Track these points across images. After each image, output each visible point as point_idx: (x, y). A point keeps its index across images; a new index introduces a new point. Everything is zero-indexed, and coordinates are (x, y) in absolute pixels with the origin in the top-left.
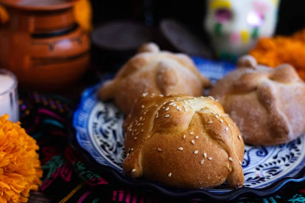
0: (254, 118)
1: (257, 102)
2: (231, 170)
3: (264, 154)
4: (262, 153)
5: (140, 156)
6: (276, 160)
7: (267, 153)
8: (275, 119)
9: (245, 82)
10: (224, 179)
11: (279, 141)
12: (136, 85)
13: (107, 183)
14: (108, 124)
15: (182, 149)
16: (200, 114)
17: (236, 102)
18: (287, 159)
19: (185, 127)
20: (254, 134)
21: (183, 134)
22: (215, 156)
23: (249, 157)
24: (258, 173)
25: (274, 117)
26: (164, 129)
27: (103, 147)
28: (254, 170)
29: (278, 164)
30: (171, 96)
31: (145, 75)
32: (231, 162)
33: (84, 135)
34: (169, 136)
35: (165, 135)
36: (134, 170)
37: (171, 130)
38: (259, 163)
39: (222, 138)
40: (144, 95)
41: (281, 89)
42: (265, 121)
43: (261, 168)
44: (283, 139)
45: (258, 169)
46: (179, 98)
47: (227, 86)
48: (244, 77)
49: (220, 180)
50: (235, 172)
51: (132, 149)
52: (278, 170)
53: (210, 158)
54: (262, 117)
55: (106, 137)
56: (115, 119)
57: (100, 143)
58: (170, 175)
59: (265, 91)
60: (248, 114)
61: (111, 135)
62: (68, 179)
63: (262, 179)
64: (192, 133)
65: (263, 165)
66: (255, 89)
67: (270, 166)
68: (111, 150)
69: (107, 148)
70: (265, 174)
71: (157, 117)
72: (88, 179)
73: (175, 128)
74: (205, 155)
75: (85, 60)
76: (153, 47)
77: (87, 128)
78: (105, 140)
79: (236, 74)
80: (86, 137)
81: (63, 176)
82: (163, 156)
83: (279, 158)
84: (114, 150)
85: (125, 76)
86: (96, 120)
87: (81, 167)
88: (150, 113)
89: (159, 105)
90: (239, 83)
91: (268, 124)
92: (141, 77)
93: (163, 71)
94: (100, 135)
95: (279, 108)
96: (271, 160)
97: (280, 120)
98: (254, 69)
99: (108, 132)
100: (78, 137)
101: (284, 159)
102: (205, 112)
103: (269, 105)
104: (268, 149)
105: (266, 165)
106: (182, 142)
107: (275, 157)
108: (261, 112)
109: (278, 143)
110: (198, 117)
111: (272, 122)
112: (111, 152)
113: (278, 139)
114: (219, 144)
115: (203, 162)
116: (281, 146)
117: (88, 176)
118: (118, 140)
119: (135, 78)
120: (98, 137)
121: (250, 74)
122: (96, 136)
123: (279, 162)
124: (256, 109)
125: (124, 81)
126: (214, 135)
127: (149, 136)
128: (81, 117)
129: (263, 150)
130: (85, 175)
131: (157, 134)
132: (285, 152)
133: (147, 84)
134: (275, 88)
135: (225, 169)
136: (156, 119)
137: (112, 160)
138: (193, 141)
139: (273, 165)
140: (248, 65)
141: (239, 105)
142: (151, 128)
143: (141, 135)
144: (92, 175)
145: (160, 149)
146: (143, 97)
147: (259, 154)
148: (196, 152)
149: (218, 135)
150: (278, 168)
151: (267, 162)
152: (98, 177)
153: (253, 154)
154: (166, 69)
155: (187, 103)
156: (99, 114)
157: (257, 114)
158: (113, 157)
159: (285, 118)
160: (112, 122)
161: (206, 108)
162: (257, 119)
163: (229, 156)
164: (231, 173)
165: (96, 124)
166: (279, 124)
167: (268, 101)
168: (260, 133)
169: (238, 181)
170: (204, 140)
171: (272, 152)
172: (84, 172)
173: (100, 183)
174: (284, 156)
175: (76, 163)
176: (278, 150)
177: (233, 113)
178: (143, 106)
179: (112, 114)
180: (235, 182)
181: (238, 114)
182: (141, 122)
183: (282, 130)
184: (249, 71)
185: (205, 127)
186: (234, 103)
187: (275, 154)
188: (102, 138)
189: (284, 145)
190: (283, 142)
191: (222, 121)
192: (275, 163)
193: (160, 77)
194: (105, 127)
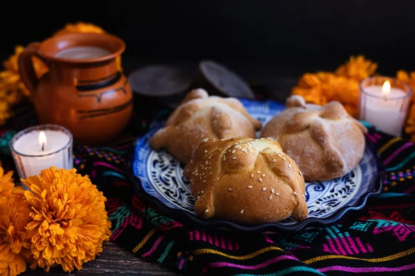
0: (309, 156)
1: (310, 140)
2: (296, 203)
3: (321, 189)
4: (319, 188)
5: (212, 197)
6: (333, 194)
7: (324, 188)
8: (330, 155)
9: (298, 121)
10: (291, 212)
11: (335, 176)
12: (191, 131)
13: (181, 225)
14: (166, 172)
15: (251, 187)
16: (263, 154)
17: (291, 141)
18: (343, 192)
19: (251, 167)
20: (311, 171)
21: (250, 173)
22: (282, 192)
23: (307, 193)
24: (318, 206)
25: (328, 152)
26: (232, 170)
27: (167, 193)
28: (314, 204)
29: (336, 197)
30: (232, 140)
31: (200, 121)
32: (295, 195)
33: (147, 183)
34: (237, 176)
35: (233, 176)
36: (207, 211)
37: (239, 170)
38: (318, 198)
39: (287, 175)
40: (206, 140)
41: (332, 125)
42: (320, 158)
43: (320, 202)
44: (338, 173)
45: (318, 203)
46: (241, 141)
47: (280, 126)
48: (296, 116)
49: (287, 213)
50: (300, 205)
51: (202, 192)
52: (336, 202)
53: (278, 194)
54: (317, 153)
55: (168, 185)
56: (171, 167)
57: (164, 191)
58: (242, 212)
59: (318, 128)
60: (303, 152)
61: (171, 182)
62: (139, 227)
63: (324, 211)
64: (259, 172)
65: (322, 198)
66: (308, 127)
67: (328, 199)
68: (176, 196)
69: (172, 195)
70: (325, 206)
71: (225, 159)
72: (162, 224)
73: (243, 168)
74: (273, 191)
75: (129, 110)
76: (202, 92)
77: (148, 177)
78: (167, 187)
79: (287, 114)
80: (149, 186)
81: (133, 224)
82: (235, 195)
83: (335, 192)
84: (178, 196)
85: (177, 123)
86: (153, 170)
87: (152, 214)
88: (215, 157)
89: (223, 149)
90: (292, 122)
91: (323, 160)
92: (195, 122)
93: (217, 116)
94: (161, 183)
95: (332, 144)
96: (329, 194)
97: (334, 155)
98: (305, 108)
99: (168, 180)
100: (143, 186)
101: (341, 192)
102: (268, 152)
103: (323, 141)
104: (324, 184)
105: (325, 198)
106: (251, 181)
107: (332, 191)
108: (316, 149)
109: (333, 177)
110: (262, 157)
111: (327, 158)
112: (176, 198)
113: (333, 174)
114: (284, 180)
115: (271, 198)
116: (336, 180)
117: (161, 221)
118: (180, 186)
119: (189, 124)
120: (160, 185)
121: (303, 113)
122: (157, 184)
123: (337, 194)
124: (311, 146)
125: (177, 128)
126: (278, 172)
127: (218, 178)
128: (139, 168)
129: (320, 186)
130: (158, 221)
131: (226, 176)
132: (341, 185)
133: (203, 130)
134: (326, 125)
135: (291, 203)
136: (223, 162)
137: (180, 205)
138: (261, 179)
139: (332, 198)
140: (298, 105)
141: (294, 144)
142: (219, 170)
143: (210, 178)
144: (165, 220)
145: (230, 189)
146: (204, 142)
147: (317, 189)
148: (264, 189)
149: (282, 172)
150: (336, 200)
151: (325, 196)
152: (171, 220)
153: (311, 189)
154: (221, 113)
155: (250, 145)
156: (155, 162)
157: (312, 151)
158: (180, 202)
159: (339, 153)
160: (168, 170)
161: (268, 148)
162: (312, 156)
163: (294, 191)
164: (296, 207)
165: (154, 173)
166: (333, 159)
167: (322, 138)
168: (316, 169)
169: (303, 213)
170: (270, 177)
171: (329, 187)
172: (157, 218)
173: (174, 226)
174: (340, 189)
175: (147, 210)
176: (334, 184)
177: (289, 151)
178: (206, 151)
179: (167, 162)
180: (300, 215)
181: (293, 153)
182: (208, 166)
183: (337, 164)
184: (300, 110)
185: (269, 166)
186: (289, 143)
187: (331, 188)
188: (164, 186)
189: (339, 178)
190: (337, 177)
191: (284, 158)
192: (333, 196)
193: (215, 122)
194: (163, 175)
